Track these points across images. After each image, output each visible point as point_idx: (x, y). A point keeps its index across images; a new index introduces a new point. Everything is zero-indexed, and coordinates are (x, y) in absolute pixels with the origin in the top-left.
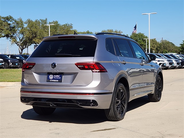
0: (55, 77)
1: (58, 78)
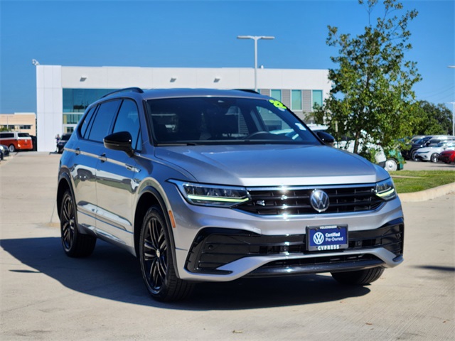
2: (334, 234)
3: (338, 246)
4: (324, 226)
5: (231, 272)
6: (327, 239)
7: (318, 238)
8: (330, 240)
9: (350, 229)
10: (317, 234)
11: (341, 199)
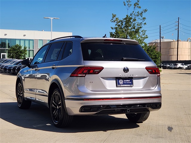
0: (125, 82)
1: (128, 83)
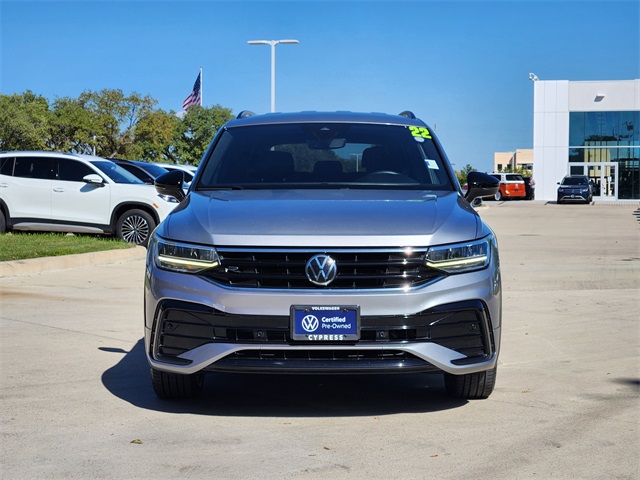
2: (336, 319)
3: (341, 336)
4: (319, 306)
5: (191, 362)
6: (324, 325)
7: (309, 324)
8: (329, 326)
9: (363, 313)
10: (307, 317)
11: (361, 269)
